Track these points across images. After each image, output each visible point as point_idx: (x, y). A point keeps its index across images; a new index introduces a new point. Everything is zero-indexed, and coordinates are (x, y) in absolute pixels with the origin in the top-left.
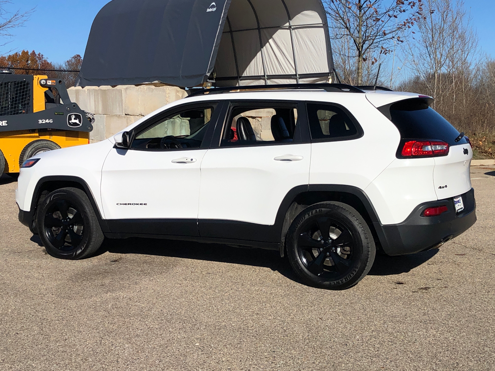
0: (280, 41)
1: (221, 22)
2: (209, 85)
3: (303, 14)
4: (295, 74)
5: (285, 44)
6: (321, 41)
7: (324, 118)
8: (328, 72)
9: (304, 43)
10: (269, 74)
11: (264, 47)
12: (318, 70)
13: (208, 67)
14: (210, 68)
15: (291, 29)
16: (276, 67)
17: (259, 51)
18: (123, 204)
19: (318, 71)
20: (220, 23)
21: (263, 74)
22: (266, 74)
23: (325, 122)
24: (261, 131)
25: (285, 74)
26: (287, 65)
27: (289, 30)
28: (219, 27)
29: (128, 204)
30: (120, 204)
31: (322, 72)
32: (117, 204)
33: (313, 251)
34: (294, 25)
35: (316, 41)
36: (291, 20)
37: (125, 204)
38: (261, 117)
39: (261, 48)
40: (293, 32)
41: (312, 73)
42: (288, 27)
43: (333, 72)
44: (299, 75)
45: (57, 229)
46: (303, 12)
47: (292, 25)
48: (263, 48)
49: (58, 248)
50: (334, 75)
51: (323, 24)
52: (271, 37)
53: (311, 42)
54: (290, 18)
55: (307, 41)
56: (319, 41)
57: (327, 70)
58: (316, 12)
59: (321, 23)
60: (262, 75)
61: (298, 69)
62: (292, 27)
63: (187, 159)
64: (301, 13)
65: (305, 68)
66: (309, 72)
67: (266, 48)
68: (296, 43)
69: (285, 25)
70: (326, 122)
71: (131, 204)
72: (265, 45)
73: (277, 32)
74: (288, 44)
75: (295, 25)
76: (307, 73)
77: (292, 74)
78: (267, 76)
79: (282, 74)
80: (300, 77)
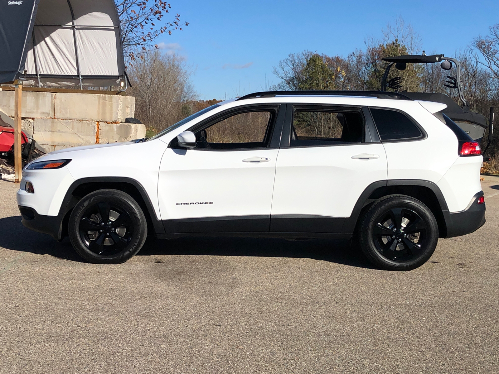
0: (60, 40)
1: (32, 16)
2: (20, 83)
3: (90, 15)
4: (77, 74)
5: (67, 44)
6: (111, 44)
7: (116, 120)
8: (118, 75)
9: (90, 44)
10: (42, 73)
11: (38, 45)
12: (105, 72)
13: (20, 64)
14: (21, 65)
15: (75, 29)
16: (53, 67)
17: (31, 49)
18: (184, 204)
19: (106, 74)
20: (31, 18)
21: (35, 73)
22: (39, 73)
23: (116, 125)
24: (33, 133)
25: (64, 74)
26: (67, 65)
27: (72, 30)
28: (30, 22)
29: (191, 204)
30: (180, 204)
31: (111, 75)
32: (177, 204)
33: (382, 238)
34: (78, 25)
35: (106, 44)
36: (75, 20)
37: (186, 204)
38: (33, 119)
39: (34, 46)
40: (77, 32)
41: (98, 75)
42: (71, 27)
43: (124, 75)
44: (82, 76)
45: (93, 233)
46: (92, 13)
47: (76, 25)
48: (36, 45)
49: (98, 253)
50: (125, 78)
51: (114, 27)
52: (48, 35)
53: (99, 43)
54: (74, 18)
55: (94, 42)
56: (109, 43)
57: (116, 73)
58: (108, 15)
59: (113, 25)
60: (33, 74)
61: (81, 70)
62: (76, 27)
63: (262, 159)
64: (89, 14)
65: (89, 69)
66: (95, 74)
67: (41, 46)
68: (80, 44)
69: (67, 24)
70: (118, 124)
71: (193, 203)
72: (39, 43)
73: (57, 31)
74: (70, 44)
75: (80, 25)
76: (92, 75)
77: (73, 74)
78: (40, 75)
79: (60, 74)
80: (83, 79)
